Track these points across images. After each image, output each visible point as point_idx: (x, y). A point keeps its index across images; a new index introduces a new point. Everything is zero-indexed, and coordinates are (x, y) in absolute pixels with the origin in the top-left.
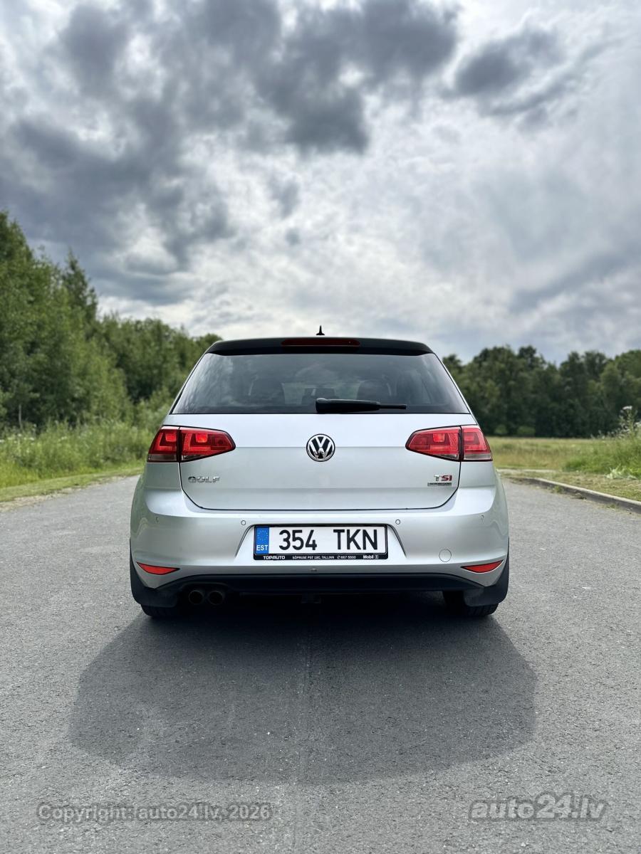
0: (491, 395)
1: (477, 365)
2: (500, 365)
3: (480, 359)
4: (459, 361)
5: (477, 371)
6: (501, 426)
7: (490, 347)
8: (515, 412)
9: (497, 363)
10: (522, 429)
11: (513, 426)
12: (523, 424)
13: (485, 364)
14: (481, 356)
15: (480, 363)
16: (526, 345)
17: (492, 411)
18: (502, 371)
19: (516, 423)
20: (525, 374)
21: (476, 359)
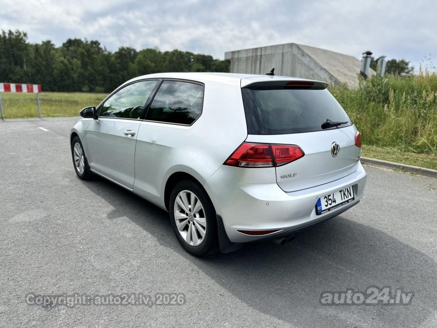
0: (77, 68)
1: (66, 49)
2: (81, 50)
3: (67, 45)
4: (53, 45)
5: (67, 53)
6: (86, 86)
7: (73, 38)
8: (92, 78)
9: (80, 49)
10: (97, 88)
11: (93, 87)
12: (97, 85)
13: (71, 48)
14: (67, 43)
15: (68, 47)
16: (94, 40)
17: (79, 77)
18: (82, 54)
19: (93, 84)
20: (95, 56)
21: (64, 44)
